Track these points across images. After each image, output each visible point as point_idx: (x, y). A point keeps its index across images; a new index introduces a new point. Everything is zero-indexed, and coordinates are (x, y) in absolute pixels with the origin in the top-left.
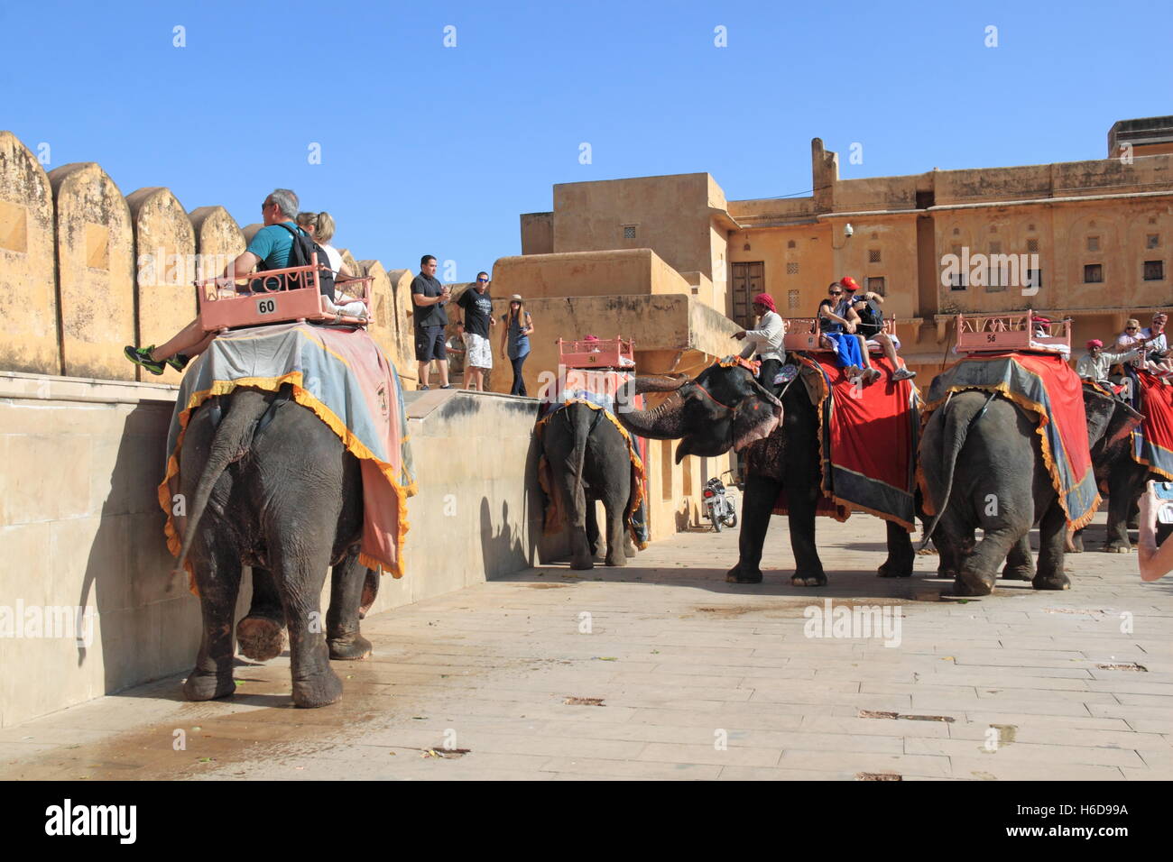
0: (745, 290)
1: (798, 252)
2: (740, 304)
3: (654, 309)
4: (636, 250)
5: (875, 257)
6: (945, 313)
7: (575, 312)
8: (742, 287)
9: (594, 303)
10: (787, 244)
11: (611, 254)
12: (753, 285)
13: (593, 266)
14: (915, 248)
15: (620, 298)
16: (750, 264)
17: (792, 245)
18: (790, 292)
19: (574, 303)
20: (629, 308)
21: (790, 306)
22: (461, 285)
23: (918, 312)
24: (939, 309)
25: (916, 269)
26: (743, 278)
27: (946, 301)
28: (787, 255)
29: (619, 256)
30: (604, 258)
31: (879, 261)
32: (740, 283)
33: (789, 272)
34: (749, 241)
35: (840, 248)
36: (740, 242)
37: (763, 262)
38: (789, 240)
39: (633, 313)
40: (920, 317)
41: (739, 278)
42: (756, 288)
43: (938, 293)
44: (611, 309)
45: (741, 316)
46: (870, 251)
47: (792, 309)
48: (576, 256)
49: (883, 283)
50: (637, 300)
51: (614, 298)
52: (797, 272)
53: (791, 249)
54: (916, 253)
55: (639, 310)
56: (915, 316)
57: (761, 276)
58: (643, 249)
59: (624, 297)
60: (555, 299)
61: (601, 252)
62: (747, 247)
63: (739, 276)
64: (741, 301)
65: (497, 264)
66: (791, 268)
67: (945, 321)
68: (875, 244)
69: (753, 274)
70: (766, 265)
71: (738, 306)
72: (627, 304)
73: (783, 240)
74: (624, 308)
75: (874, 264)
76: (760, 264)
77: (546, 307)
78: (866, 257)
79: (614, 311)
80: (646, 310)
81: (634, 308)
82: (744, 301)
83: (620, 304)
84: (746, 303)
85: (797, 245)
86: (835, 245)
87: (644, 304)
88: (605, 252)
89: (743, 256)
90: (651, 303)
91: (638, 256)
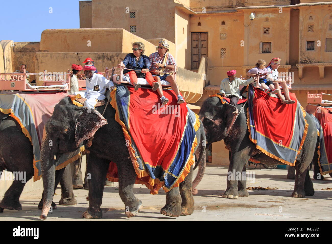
0: (198, 48)
1: (226, 27)
2: (195, 55)
3: (120, 60)
4: (115, 29)
5: (266, 31)
6: (302, 63)
7: (80, 60)
8: (197, 46)
9: (90, 56)
10: (220, 23)
11: (103, 30)
12: (203, 45)
13: (93, 36)
14: (289, 26)
15: (103, 54)
16: (201, 33)
17: (223, 23)
18: (221, 49)
19: (80, 55)
20: (108, 59)
21: (221, 57)
22: (25, 43)
23: (288, 62)
24: (299, 61)
25: (288, 38)
26: (197, 41)
27: (303, 56)
28: (220, 29)
29: (106, 31)
30: (99, 32)
31: (268, 33)
32: (195, 44)
33: (221, 38)
34: (201, 21)
35: (248, 26)
36: (196, 21)
37: (208, 32)
38: (222, 21)
39: (110, 62)
40: (289, 64)
41: (195, 41)
42: (204, 46)
43: (299, 52)
44: (99, 59)
45: (196, 62)
46: (265, 28)
47: (222, 58)
48: (84, 30)
49: (270, 46)
50: (112, 55)
51: (100, 54)
52: (225, 38)
53: (223, 26)
54: (289, 29)
55: (113, 60)
56: (287, 64)
57: (206, 40)
58: (119, 28)
59: (106, 53)
60: (70, 53)
61: (97, 29)
62: (200, 24)
63: (195, 40)
64: (196, 54)
65: (43, 33)
66: (222, 36)
67: (302, 67)
68: (267, 24)
69: (202, 39)
70: (209, 34)
71: (194, 56)
72: (107, 57)
73: (219, 21)
74: (105, 59)
75: (265, 35)
76: (206, 33)
77: (66, 57)
78: (262, 31)
79: (101, 60)
80: (117, 60)
81: (110, 59)
82: (197, 54)
83: (104, 57)
84: (198, 55)
85: (226, 24)
86: (246, 24)
87: (115, 58)
88: (100, 29)
89: (197, 29)
90: (119, 57)
91: (116, 32)
